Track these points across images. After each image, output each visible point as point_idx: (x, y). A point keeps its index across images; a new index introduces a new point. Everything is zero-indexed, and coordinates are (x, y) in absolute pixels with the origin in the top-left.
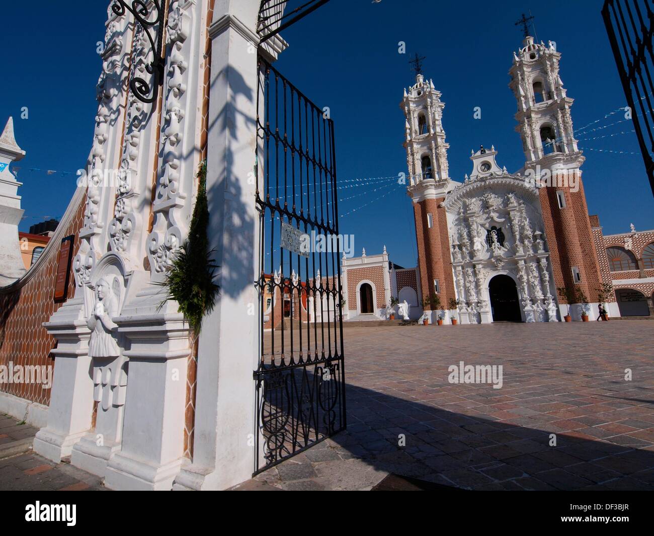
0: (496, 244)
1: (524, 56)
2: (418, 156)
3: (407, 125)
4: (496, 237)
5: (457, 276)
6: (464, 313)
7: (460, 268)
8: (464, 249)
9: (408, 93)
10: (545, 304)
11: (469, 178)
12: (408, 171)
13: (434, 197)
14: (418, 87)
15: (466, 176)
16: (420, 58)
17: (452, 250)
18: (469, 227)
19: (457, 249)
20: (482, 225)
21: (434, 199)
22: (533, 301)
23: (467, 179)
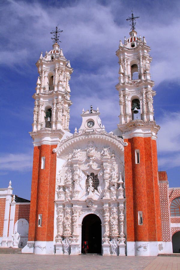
0: (91, 188)
1: (127, 44)
2: (43, 108)
3: (39, 82)
4: (92, 182)
5: (58, 213)
6: (59, 246)
7: (61, 207)
8: (67, 190)
9: (43, 56)
10: (118, 240)
11: (78, 132)
12: (33, 119)
13: (49, 143)
14: (53, 53)
15: (76, 129)
16: (59, 31)
17: (57, 190)
18: (73, 172)
19: (61, 190)
20: (84, 172)
21: (49, 145)
22: (111, 238)
23: (76, 132)
